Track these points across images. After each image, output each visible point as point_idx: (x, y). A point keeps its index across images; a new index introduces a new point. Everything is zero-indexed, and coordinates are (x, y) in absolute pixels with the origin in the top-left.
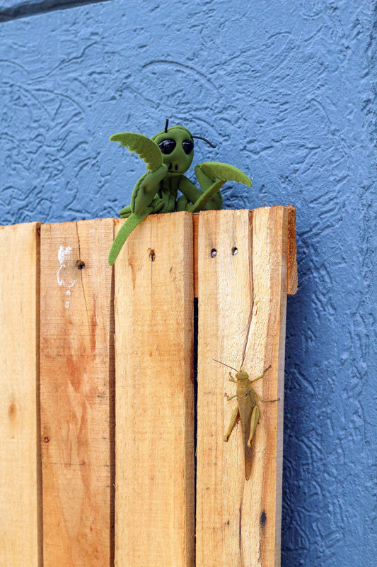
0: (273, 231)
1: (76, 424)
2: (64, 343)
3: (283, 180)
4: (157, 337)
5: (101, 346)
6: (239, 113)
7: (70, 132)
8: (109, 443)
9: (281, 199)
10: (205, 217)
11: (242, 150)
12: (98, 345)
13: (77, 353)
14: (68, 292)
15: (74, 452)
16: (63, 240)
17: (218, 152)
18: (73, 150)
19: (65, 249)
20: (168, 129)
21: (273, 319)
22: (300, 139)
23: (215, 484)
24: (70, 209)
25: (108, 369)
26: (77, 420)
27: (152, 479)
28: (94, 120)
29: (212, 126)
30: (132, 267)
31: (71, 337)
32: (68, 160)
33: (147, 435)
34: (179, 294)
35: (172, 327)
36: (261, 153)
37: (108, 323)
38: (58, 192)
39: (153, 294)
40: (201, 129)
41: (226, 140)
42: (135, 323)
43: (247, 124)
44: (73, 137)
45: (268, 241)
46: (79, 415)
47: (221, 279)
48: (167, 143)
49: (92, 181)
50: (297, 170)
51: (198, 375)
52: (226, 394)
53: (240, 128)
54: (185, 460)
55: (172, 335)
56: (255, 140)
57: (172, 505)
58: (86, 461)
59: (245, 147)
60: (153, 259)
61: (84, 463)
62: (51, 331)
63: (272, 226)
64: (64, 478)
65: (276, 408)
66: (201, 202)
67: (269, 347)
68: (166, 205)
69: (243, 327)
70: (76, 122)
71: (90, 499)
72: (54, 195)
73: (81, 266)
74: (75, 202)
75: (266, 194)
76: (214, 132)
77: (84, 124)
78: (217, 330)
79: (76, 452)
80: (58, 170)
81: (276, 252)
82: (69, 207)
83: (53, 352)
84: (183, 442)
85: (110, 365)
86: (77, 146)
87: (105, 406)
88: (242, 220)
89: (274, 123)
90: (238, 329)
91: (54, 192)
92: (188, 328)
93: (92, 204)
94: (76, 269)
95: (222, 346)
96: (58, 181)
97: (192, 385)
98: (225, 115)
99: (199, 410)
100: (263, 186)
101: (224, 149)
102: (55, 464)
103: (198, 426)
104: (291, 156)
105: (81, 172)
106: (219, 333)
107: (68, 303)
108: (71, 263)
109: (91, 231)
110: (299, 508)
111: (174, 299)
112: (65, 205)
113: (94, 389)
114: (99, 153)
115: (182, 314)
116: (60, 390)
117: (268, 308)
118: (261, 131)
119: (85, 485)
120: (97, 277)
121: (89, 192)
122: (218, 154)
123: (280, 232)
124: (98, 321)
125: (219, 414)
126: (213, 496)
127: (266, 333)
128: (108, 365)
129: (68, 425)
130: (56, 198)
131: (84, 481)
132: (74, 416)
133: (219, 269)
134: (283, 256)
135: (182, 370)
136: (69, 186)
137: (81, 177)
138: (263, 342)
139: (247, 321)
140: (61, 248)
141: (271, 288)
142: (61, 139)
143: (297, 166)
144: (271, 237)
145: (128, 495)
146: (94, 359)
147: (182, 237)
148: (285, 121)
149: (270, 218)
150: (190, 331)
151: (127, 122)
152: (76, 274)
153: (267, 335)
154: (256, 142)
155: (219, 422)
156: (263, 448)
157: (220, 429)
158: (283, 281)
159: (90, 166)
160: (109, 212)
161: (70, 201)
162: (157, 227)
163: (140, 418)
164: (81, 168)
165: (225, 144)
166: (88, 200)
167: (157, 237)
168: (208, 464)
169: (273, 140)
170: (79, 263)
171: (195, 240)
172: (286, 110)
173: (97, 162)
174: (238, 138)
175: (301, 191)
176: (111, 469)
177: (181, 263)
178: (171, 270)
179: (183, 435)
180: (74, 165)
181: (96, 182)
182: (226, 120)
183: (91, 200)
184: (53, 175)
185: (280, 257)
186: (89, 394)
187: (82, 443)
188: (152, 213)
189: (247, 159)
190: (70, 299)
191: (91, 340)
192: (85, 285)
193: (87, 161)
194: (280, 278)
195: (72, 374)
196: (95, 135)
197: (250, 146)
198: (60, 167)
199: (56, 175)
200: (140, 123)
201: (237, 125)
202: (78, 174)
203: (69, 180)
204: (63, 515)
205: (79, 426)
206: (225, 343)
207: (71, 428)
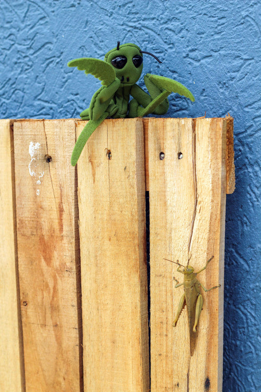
0: (214, 140)
1: (49, 292)
2: (37, 225)
3: (221, 86)
4: (115, 224)
5: (67, 229)
6: (182, 24)
7: (37, 33)
8: (77, 310)
9: (219, 102)
10: (154, 124)
11: (185, 57)
12: (65, 228)
13: (48, 233)
14: (39, 182)
15: (48, 315)
16: (33, 136)
17: (164, 57)
18: (40, 49)
19: (34, 145)
20: (120, 47)
21: (214, 217)
22: (236, 50)
23: (167, 352)
24: (39, 99)
25: (74, 249)
26: (49, 290)
27: (114, 343)
28: (57, 24)
29: (159, 35)
30: (92, 164)
31: (42, 219)
32: (37, 57)
33: (109, 306)
34: (132, 190)
35: (127, 218)
36: (202, 61)
37: (73, 210)
38: (29, 84)
39: (110, 188)
40: (149, 37)
41: (171, 48)
42: (96, 211)
43: (189, 35)
44: (40, 38)
45: (210, 149)
46: (51, 285)
47: (168, 179)
48: (119, 59)
49: (57, 77)
50: (233, 78)
51: (151, 260)
52: (174, 278)
53: (182, 38)
54: (140, 330)
55: (127, 225)
56: (196, 49)
57: (131, 365)
58: (58, 323)
59: (188, 55)
60: (109, 158)
61: (56, 325)
62: (26, 214)
63: (213, 136)
64: (41, 336)
65: (218, 293)
66: (150, 108)
67: (211, 241)
68: (120, 110)
69: (188, 222)
70: (42, 25)
71: (62, 355)
72: (26, 86)
73: (49, 159)
74: (43, 93)
75: (206, 97)
76: (161, 40)
77: (49, 27)
78: (166, 223)
79: (50, 315)
80: (28, 65)
81: (217, 159)
82: (39, 97)
83: (28, 232)
84: (139, 315)
85: (76, 245)
86: (43, 46)
87: (73, 279)
88: (187, 128)
89: (212, 35)
90: (184, 224)
91: (25, 84)
92: (141, 219)
93: (58, 97)
94: (45, 162)
95: (170, 237)
96: (29, 74)
97: (145, 266)
98: (170, 26)
99: (152, 289)
100: (204, 90)
101: (169, 56)
102: (33, 323)
103: (151, 302)
104: (228, 65)
105: (48, 68)
106: (168, 226)
107: (39, 190)
108: (40, 157)
109: (56, 130)
110: (236, 363)
111: (129, 194)
112: (35, 95)
113: (63, 265)
114: (62, 53)
115: (136, 207)
116: (35, 264)
117: (210, 208)
118: (201, 42)
119: (58, 343)
120: (62, 170)
121: (55, 86)
122: (164, 59)
123: (220, 142)
124: (64, 207)
125: (169, 294)
126: (164, 362)
127: (208, 229)
128: (74, 245)
129: (43, 293)
130: (28, 89)
131: (57, 340)
132: (47, 286)
133: (167, 170)
134: (222, 162)
135: (136, 255)
136: (38, 80)
137: (48, 73)
138: (206, 236)
139: (192, 217)
140: (31, 143)
141: (213, 190)
142: (30, 39)
143: (234, 74)
144: (212, 145)
145: (94, 354)
146: (62, 240)
147: (134, 141)
148: (223, 33)
149: (212, 129)
150: (142, 221)
151: (85, 28)
152: (45, 166)
153: (210, 230)
154: (197, 51)
155: (169, 301)
156: (206, 326)
157: (170, 306)
158: (223, 184)
159: (55, 64)
160: (72, 104)
161: (39, 93)
162: (113, 131)
163: (102, 292)
164: (48, 65)
165: (170, 51)
166: (54, 92)
167: (113, 139)
168: (160, 335)
169: (212, 50)
170: (47, 157)
171: (146, 141)
172: (223, 24)
173: (61, 60)
174: (181, 47)
175: (237, 96)
176: (79, 331)
177: (134, 164)
178: (125, 169)
179: (139, 309)
180: (41, 62)
181: (60, 78)
182: (170, 30)
183: (57, 93)
184: (24, 69)
185: (220, 164)
186: (59, 268)
187: (55, 308)
188: (108, 118)
189: (190, 66)
190: (40, 187)
191: (59, 223)
192: (52, 176)
193: (52, 59)
194: (220, 182)
195: (44, 251)
196: (58, 37)
197: (192, 54)
198: (30, 63)
199: (27, 70)
200: (96, 28)
201: (181, 35)
202: (45, 70)
203: (38, 74)
204: (41, 365)
205: (51, 294)
206: (173, 235)
207: (45, 295)
